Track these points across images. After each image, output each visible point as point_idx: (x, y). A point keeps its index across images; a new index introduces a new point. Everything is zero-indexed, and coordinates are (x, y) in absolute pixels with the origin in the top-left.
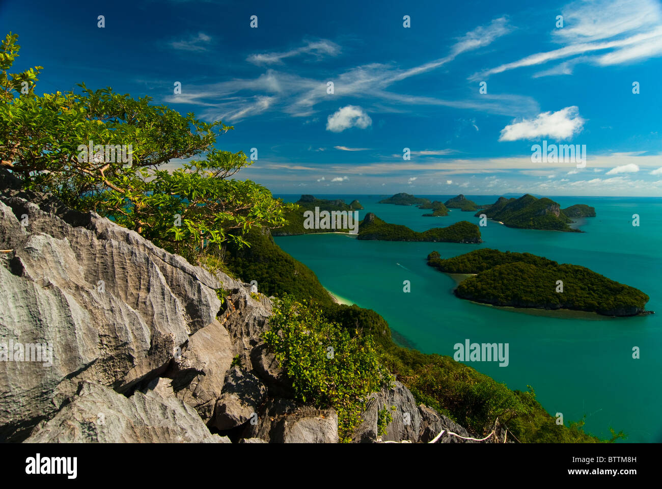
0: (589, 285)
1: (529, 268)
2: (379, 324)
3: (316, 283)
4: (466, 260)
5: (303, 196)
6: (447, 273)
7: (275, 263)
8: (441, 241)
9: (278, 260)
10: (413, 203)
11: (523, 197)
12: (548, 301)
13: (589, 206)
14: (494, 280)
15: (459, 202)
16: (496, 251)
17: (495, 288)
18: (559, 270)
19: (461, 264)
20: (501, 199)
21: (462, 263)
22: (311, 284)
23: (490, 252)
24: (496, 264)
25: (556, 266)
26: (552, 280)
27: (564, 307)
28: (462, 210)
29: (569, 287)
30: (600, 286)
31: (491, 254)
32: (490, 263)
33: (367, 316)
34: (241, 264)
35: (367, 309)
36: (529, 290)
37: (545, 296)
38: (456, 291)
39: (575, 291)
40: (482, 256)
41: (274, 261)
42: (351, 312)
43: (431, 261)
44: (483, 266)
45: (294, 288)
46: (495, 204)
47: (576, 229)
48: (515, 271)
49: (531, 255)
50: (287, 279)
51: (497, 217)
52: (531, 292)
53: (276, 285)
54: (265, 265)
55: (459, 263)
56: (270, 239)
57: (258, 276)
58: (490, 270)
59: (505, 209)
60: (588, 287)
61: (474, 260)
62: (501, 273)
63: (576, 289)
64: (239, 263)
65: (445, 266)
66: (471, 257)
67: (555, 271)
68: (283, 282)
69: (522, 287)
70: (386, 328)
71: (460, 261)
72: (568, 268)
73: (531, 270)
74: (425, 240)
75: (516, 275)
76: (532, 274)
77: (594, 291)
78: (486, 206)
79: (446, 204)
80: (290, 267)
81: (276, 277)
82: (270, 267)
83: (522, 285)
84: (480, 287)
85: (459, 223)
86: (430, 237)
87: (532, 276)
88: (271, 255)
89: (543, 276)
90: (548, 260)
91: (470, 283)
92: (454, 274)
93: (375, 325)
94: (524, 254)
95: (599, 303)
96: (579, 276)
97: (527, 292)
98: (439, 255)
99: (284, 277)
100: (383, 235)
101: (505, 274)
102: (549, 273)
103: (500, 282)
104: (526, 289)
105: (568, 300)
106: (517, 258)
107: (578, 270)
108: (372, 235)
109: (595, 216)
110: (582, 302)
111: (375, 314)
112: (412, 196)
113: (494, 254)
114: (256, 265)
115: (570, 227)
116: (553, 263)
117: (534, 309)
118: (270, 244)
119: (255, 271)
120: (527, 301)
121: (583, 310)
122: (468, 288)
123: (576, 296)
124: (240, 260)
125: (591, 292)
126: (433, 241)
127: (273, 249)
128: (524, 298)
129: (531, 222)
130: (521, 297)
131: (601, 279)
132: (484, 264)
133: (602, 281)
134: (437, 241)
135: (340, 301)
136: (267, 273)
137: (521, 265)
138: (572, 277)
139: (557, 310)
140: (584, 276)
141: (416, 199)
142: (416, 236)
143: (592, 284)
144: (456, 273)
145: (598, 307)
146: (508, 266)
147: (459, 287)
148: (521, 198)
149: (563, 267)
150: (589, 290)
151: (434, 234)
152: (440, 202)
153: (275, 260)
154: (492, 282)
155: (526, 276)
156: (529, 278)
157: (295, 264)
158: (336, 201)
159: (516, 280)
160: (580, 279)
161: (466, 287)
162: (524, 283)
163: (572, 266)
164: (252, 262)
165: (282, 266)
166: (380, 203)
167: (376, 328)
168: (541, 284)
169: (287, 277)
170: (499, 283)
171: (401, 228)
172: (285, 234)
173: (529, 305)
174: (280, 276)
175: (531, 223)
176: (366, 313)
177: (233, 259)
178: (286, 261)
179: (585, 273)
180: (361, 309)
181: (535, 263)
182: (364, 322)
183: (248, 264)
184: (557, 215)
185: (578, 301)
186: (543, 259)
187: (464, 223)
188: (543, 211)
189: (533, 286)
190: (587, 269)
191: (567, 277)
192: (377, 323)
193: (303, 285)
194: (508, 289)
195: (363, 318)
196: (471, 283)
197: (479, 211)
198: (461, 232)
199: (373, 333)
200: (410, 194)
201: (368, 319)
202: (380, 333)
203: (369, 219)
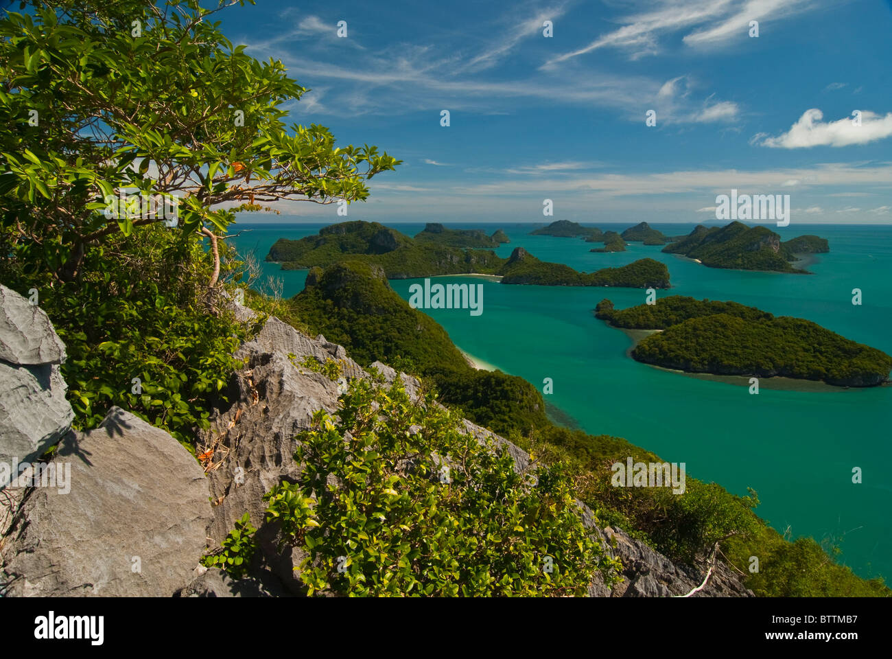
0: (816, 345)
1: (734, 323)
2: (530, 396)
3: (447, 341)
4: (648, 312)
5: (428, 225)
6: (623, 329)
7: (392, 315)
8: (616, 286)
9: (395, 311)
10: (578, 234)
11: (729, 225)
12: (759, 366)
13: (821, 237)
14: (686, 338)
15: (641, 232)
16: (690, 300)
17: (687, 348)
18: (776, 325)
19: (641, 317)
20: (699, 228)
21: (643, 315)
22: (440, 343)
23: (682, 300)
24: (689, 316)
25: (770, 320)
26: (766, 338)
27: (780, 374)
28: (644, 244)
29: (787, 348)
30: (830, 347)
31: (683, 304)
32: (681, 315)
33: (514, 384)
34: (346, 317)
35: (514, 376)
36: (733, 351)
37: (754, 359)
38: (633, 353)
39: (796, 353)
40: (670, 306)
41: (390, 312)
42: (493, 380)
43: (601, 313)
44: (671, 320)
45: (417, 348)
46: (691, 235)
47: (800, 269)
48: (715, 326)
49: (737, 304)
50: (407, 336)
51: (692, 253)
52: (736, 354)
53: (393, 344)
54: (378, 318)
55: (639, 315)
56: (385, 283)
57: (369, 332)
58: (680, 325)
59: (703, 242)
60: (814, 348)
61: (660, 311)
62: (695, 329)
63: (797, 351)
64: (345, 315)
65: (620, 319)
66: (656, 308)
67: (770, 326)
68: (402, 340)
69: (723, 348)
70: (538, 401)
71: (640, 312)
72: (787, 322)
73: (736, 325)
74: (594, 285)
75: (716, 332)
76: (738, 330)
77: (821, 353)
78: (678, 238)
79: (622, 236)
80: (412, 321)
81: (394, 334)
82: (386, 320)
83: (724, 345)
84: (666, 348)
85: (640, 260)
86: (601, 280)
87: (737, 332)
88: (386, 305)
89: (753, 334)
90: (760, 311)
91: (653, 341)
92: (632, 330)
93: (525, 397)
94: (728, 304)
95: (828, 370)
96: (803, 333)
97: (730, 354)
98: (611, 305)
99: (403, 334)
100: (536, 278)
101: (700, 330)
102: (762, 328)
103: (694, 340)
104: (728, 350)
105: (786, 366)
106: (718, 309)
107: (801, 325)
108: (521, 277)
109: (828, 252)
110: (805, 368)
111: (525, 382)
112: (577, 224)
113: (688, 304)
114: (366, 318)
115: (793, 267)
116: (767, 316)
117: (739, 377)
118: (384, 289)
119: (365, 325)
120: (731, 366)
121: (806, 378)
122: (651, 348)
123: (797, 359)
124: (345, 311)
125: (818, 354)
126: (603, 285)
127: (388, 296)
128: (726, 362)
129: (740, 259)
130: (722, 361)
131: (832, 337)
132: (673, 317)
133: (834, 340)
134: (610, 286)
135: (479, 365)
136: (381, 328)
137: (723, 317)
138: (792, 335)
139: (771, 378)
140: (809, 333)
141: (582, 228)
142: (581, 279)
143: (820, 344)
144: (634, 328)
145: (825, 374)
146: (706, 320)
147: (638, 347)
148: (727, 227)
149: (781, 321)
150: (814, 352)
151: (606, 276)
152: (615, 233)
153: (392, 311)
154: (683, 341)
155: (729, 333)
156: (734, 335)
157: (417, 316)
158: (472, 232)
159: (716, 338)
160: (803, 337)
161: (647, 348)
162: (726, 343)
163: (793, 319)
164: (362, 314)
165: (401, 319)
166: (533, 233)
167: (526, 401)
168: (749, 344)
169: (408, 334)
170: (692, 342)
171: (562, 268)
172: (405, 277)
173: (733, 371)
174: (399, 333)
175: (739, 261)
176: (513, 381)
177: (336, 310)
178: (406, 312)
179: (811, 330)
180: (506, 376)
181: (742, 315)
182: (510, 393)
183: (356, 317)
184: (775, 249)
185: (798, 367)
186: (754, 309)
187: (647, 261)
188: (756, 245)
189: (737, 346)
190: (814, 323)
191: (785, 334)
192: (527, 394)
193: (429, 344)
194: (704, 350)
195: (509, 388)
196: (654, 343)
197: (667, 244)
198: (642, 273)
199: (522, 408)
200: (574, 221)
201: (515, 390)
202: (531, 408)
203: (518, 254)
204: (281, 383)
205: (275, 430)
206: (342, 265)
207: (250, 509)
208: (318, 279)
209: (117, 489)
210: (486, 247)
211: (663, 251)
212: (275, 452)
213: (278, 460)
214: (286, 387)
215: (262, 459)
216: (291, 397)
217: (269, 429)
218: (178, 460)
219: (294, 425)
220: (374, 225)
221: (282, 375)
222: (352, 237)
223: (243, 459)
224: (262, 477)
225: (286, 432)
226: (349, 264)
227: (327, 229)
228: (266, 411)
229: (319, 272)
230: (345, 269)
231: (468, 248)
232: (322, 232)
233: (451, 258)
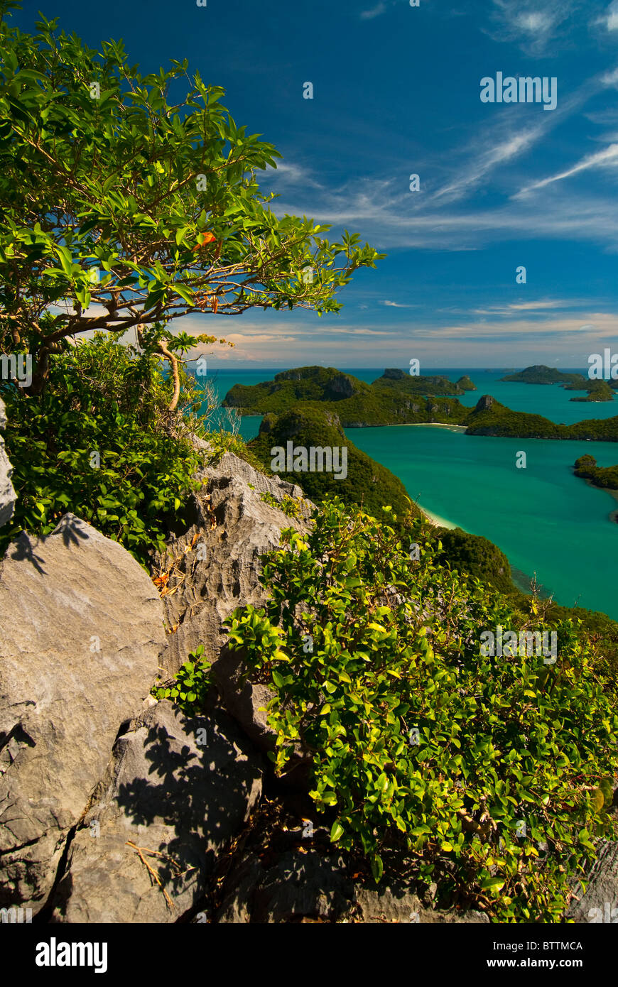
2: (494, 559)
5: (387, 370)
6: (606, 489)
8: (600, 440)
10: (557, 382)
22: (396, 496)
33: (476, 545)
35: (477, 535)
38: (617, 517)
42: (453, 538)
43: (580, 470)
45: (371, 500)
50: (362, 489)
53: (346, 496)
56: (339, 431)
57: (322, 482)
65: (603, 477)
68: (356, 491)
70: (504, 564)
74: (573, 438)
79: (609, 383)
80: (367, 471)
81: (347, 485)
86: (581, 433)
93: (488, 559)
98: (593, 462)
99: (357, 485)
100: (505, 430)
108: (488, 428)
111: (489, 543)
112: (554, 369)
118: (339, 438)
126: (584, 439)
134: (592, 440)
135: (439, 522)
141: (561, 374)
142: (557, 431)
151: (589, 429)
152: (600, 381)
157: (373, 467)
158: (435, 379)
165: (356, 470)
166: (503, 380)
167: (489, 564)
169: (363, 486)
171: (536, 418)
172: (361, 425)
174: (353, 484)
176: (475, 541)
178: (361, 462)
180: (467, 535)
182: (471, 554)
192: (490, 557)
193: (384, 497)
195: (471, 549)
199: (484, 571)
200: (551, 367)
201: (477, 551)
202: (495, 572)
203: (485, 402)
204: (241, 508)
205: (233, 557)
206: (296, 412)
207: (206, 640)
208: (272, 426)
209: (67, 600)
210: (450, 394)
212: (233, 581)
213: (236, 590)
214: (246, 512)
215: (220, 588)
216: (251, 523)
217: (227, 555)
218: (131, 577)
219: (255, 553)
220: (330, 371)
221: (241, 500)
222: (307, 383)
223: (199, 586)
224: (218, 607)
225: (245, 560)
226: (304, 411)
227: (282, 374)
228: (224, 536)
229: (273, 418)
230: (300, 416)
231: (429, 395)
232: (277, 378)
233: (411, 406)
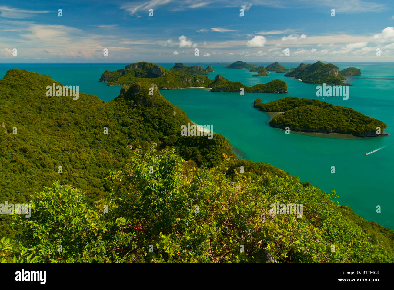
0: (351, 119)
1: (315, 109)
2: (225, 143)
3: (187, 119)
4: (277, 104)
5: (176, 64)
6: (266, 112)
7: (162, 107)
8: (263, 92)
9: (163, 105)
10: (246, 68)
11: (316, 63)
12: (325, 128)
13: (357, 68)
14: (294, 116)
15: (275, 67)
16: (296, 99)
17: (294, 121)
18: (334, 110)
19: (274, 107)
20: (302, 64)
21: (275, 106)
22: (184, 120)
23: (293, 99)
24: (295, 106)
25: (332, 107)
26: (329, 116)
27: (334, 132)
28: (276, 72)
29: (339, 120)
30: (358, 119)
31: (293, 100)
32: (292, 105)
33: (218, 138)
34: (141, 109)
35: (218, 134)
36: (314, 122)
37: (324, 125)
38: (270, 123)
39: (342, 122)
40: (287, 102)
41: (160, 106)
43: (256, 105)
44: (287, 108)
45: (174, 122)
46: (298, 68)
47: (347, 83)
48: (307, 111)
49: (317, 100)
50: (169, 117)
51: (298, 77)
52: (315, 123)
53: (163, 120)
54: (155, 109)
55: (273, 106)
56: (157, 92)
57: (152, 115)
58: (292, 110)
59: (303, 71)
60: (351, 120)
61: (282, 104)
62: (298, 112)
63: (343, 121)
64: (140, 108)
65: (265, 107)
66: (281, 102)
67: (331, 110)
68: (167, 119)
69: (310, 120)
70: (229, 145)
71: (274, 104)
72: (339, 109)
73: (317, 110)
74: (253, 92)
75: (307, 113)
76: (317, 112)
77: (354, 122)
78: (292, 69)
79: (266, 68)
80: (171, 110)
81: (163, 116)
82: (159, 110)
83: (311, 119)
84: (285, 121)
85: (275, 80)
86: (255, 90)
87: (317, 113)
88: (159, 103)
89: (324, 114)
90: (327, 103)
91: (279, 118)
93: (223, 143)
94: (313, 100)
95: (356, 129)
96: (346, 113)
97: (313, 123)
98: (261, 101)
99: (167, 116)
100: (227, 89)
101: (301, 113)
102: (328, 111)
103: (298, 117)
104: (312, 121)
105: (338, 128)
106: (308, 103)
107: (345, 110)
108: (220, 89)
109: (360, 75)
110: (346, 129)
111: (223, 137)
112: (245, 63)
113: (295, 100)
114: (150, 109)
115: (344, 82)
116: (331, 106)
117: (316, 133)
118: (158, 95)
119: (150, 112)
120: (313, 128)
121: (346, 133)
122: (278, 121)
123: (343, 125)
124: (140, 105)
125: (352, 122)
126: (257, 92)
127: (160, 99)
128: (311, 127)
129: (320, 79)
130: (309, 126)
131: (359, 115)
132: (288, 107)
133: (360, 116)
134: (260, 92)
136: (157, 113)
137: (311, 107)
138: (342, 114)
139: (330, 134)
140: (349, 113)
141: (248, 65)
142: (247, 89)
143: (353, 118)
144: (271, 112)
145: (355, 132)
146: (303, 108)
147: (272, 120)
148: (314, 64)
149: (337, 108)
150: (351, 122)
151: (259, 88)
152: (263, 67)
153: (162, 105)
154: (293, 117)
155: (313, 114)
156: (315, 115)
157: (174, 108)
158: (197, 67)
159: (307, 116)
160: (346, 115)
162: (312, 118)
163: (342, 107)
164: (148, 107)
165: (166, 109)
166: (225, 68)
167: (223, 145)
168: (322, 118)
169: (169, 116)
170: (296, 118)
172: (166, 89)
173: (314, 130)
174: (165, 115)
175: (319, 80)
177: (136, 105)
178: (168, 106)
179: (350, 112)
181: (319, 105)
182: (216, 142)
183: (145, 108)
184: (336, 74)
185: (343, 128)
186: (325, 103)
187: (277, 81)
188: (327, 72)
189: (317, 119)
190: (351, 109)
191: (338, 114)
192: (223, 142)
193: (179, 120)
194: (302, 122)
196: (280, 118)
197: (287, 72)
198: (275, 87)
199: (221, 148)
200: (244, 61)
201: (218, 140)
202: (225, 148)
203: (218, 78)
206: (137, 84)
208: (126, 90)
210: (204, 74)
211: (285, 76)
220: (151, 64)
222: (140, 70)
226: (141, 83)
227: (128, 66)
229: (127, 87)
230: (139, 86)
231: (195, 75)
232: (126, 67)
233: (188, 80)
